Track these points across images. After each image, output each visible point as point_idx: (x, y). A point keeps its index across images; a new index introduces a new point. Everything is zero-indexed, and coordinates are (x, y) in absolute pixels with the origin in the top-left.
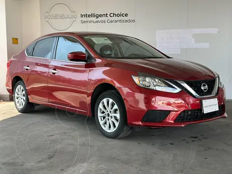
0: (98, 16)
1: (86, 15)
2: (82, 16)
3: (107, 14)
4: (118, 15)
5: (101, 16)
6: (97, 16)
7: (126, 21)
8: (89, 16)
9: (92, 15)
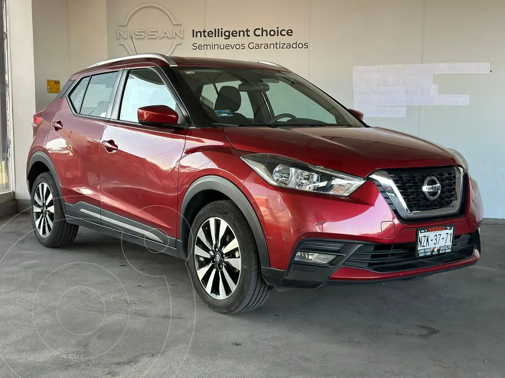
0: (229, 35)
1: (204, 32)
2: (195, 34)
3: (247, 31)
4: (272, 33)
5: (234, 34)
6: (227, 34)
7: (290, 46)
8: (210, 34)
9: (217, 33)
